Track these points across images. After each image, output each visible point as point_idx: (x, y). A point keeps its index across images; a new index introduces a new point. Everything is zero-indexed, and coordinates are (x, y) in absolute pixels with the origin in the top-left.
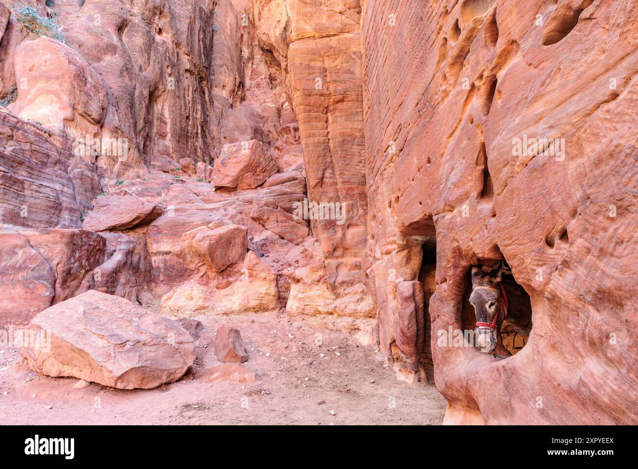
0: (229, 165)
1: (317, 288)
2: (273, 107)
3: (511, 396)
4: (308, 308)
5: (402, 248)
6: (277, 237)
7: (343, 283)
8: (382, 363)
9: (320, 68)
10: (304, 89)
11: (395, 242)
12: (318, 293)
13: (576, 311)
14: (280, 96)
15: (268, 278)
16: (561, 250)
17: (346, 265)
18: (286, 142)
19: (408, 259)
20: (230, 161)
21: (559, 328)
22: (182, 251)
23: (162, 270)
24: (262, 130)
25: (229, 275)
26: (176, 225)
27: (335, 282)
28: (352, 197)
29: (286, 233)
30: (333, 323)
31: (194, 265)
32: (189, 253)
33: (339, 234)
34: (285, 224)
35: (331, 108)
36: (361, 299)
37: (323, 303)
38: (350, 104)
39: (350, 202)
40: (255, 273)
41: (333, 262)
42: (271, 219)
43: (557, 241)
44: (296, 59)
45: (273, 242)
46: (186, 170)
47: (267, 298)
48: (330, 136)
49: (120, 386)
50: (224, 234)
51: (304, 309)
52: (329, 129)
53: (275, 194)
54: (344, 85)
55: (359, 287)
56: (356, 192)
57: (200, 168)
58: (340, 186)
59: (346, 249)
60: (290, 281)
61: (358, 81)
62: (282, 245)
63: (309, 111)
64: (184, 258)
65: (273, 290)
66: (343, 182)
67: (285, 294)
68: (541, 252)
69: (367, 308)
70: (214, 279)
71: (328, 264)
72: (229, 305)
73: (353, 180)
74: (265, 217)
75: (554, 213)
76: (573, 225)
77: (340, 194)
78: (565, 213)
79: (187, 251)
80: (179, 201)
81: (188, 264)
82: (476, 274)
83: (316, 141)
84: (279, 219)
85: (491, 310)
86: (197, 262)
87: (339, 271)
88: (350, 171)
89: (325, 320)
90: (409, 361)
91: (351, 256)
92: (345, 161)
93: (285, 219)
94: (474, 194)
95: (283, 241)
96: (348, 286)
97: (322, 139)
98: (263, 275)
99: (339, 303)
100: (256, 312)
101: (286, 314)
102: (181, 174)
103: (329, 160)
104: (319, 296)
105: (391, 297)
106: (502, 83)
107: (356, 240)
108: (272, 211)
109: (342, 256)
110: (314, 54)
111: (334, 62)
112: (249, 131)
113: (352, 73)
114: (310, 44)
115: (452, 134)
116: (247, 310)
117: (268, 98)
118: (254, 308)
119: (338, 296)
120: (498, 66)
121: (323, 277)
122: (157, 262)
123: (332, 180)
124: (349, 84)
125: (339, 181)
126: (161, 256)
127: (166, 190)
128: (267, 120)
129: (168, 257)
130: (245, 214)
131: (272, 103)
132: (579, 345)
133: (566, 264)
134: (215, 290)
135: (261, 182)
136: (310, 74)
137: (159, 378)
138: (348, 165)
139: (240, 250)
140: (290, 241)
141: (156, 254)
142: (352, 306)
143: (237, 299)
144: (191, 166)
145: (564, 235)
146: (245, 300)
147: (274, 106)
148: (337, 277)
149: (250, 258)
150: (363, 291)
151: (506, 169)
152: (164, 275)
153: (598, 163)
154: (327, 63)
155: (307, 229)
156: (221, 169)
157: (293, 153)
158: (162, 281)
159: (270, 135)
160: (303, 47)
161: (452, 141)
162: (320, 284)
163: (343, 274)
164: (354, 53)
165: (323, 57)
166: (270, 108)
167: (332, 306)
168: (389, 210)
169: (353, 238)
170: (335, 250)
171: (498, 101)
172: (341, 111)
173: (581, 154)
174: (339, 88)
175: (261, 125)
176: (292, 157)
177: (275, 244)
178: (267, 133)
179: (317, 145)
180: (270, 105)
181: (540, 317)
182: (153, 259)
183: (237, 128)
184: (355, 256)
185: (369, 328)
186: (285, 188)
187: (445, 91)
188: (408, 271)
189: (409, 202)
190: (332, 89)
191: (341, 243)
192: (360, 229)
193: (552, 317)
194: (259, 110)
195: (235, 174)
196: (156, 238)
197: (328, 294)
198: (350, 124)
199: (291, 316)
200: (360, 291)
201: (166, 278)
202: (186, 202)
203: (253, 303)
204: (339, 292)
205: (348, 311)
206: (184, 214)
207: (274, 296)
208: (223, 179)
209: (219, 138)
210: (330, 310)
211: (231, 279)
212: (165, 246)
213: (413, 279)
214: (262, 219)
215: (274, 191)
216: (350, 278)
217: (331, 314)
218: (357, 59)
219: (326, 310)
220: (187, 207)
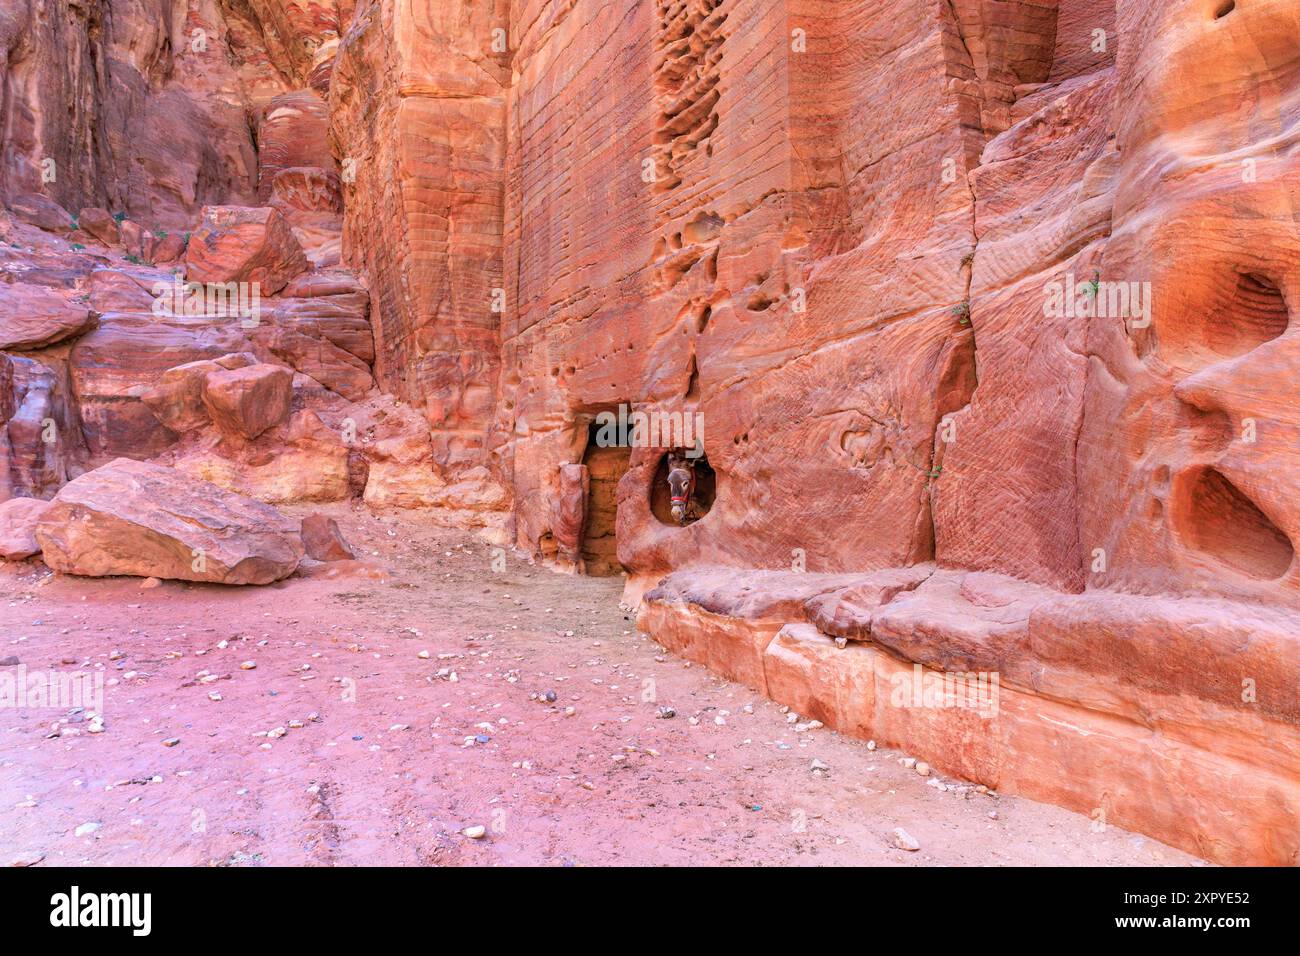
0: (223, 248)
1: (418, 469)
2: (235, 107)
3: (699, 544)
4: (401, 497)
5: (569, 426)
6: (319, 386)
7: (457, 464)
8: (525, 561)
9: (444, 147)
10: (420, 177)
11: (561, 419)
12: (419, 476)
13: (747, 483)
14: (253, 86)
15: (336, 453)
16: (742, 447)
17: (461, 440)
18: (294, 202)
19: (574, 439)
20: (224, 240)
21: (736, 495)
22: (163, 400)
23: (104, 428)
24: (215, 155)
25: (266, 445)
26: (129, 351)
27: (445, 463)
28: (475, 345)
29: (335, 381)
30: (445, 518)
31: (185, 425)
32: (178, 404)
33: (455, 396)
34: (334, 366)
35: (455, 209)
36: (484, 488)
37: (427, 491)
38: (482, 208)
39: (472, 351)
40: (315, 444)
41: (445, 435)
42: (310, 356)
43: (741, 441)
44: (410, 127)
45: (313, 394)
46: (96, 233)
47: (334, 482)
48: (450, 252)
49: (229, 580)
50: (264, 379)
51: (396, 499)
52: (449, 241)
53: (316, 313)
54: (476, 179)
55: (480, 471)
56: (481, 338)
57: (127, 233)
58: (459, 326)
59: (463, 418)
60: (367, 458)
61: (495, 175)
62: (328, 401)
63: (424, 211)
64: (167, 413)
65: (343, 472)
66: (464, 322)
67: (360, 479)
68: (731, 447)
69: (495, 499)
70: (241, 450)
71: (437, 437)
72: (275, 491)
73: (478, 321)
74: (299, 351)
75: (742, 423)
76: (752, 432)
77: (458, 338)
78: (748, 425)
79: (174, 400)
80: (122, 304)
81: (172, 423)
82: (674, 459)
83: (432, 257)
84: (324, 357)
85: (685, 488)
86: (191, 420)
87: (451, 447)
88: (473, 306)
89: (433, 514)
90: (570, 551)
91: (469, 428)
92: (469, 291)
93: (333, 357)
94: (681, 394)
95: (331, 394)
96: (463, 469)
97: (440, 255)
98: (328, 447)
99: (451, 490)
100: (318, 501)
101: (365, 506)
102: (85, 240)
103: (446, 287)
104: (421, 482)
105: (545, 483)
106: (716, 317)
107: (478, 406)
108: (312, 342)
109: (456, 428)
110: (437, 124)
111: (463, 139)
112: (194, 154)
113: (487, 160)
114: (432, 107)
115: (663, 333)
116: (304, 498)
117: (225, 85)
118: (315, 496)
119: (449, 482)
120: (714, 301)
121: (427, 455)
122: (91, 414)
123: (448, 317)
124: (483, 179)
125: (459, 319)
126: (99, 404)
127: (84, 277)
128: (223, 132)
129: (114, 406)
130: (259, 341)
131: (233, 96)
132: (746, 503)
133: (745, 455)
134: (246, 467)
135: (279, 287)
136: (429, 154)
137: (274, 572)
138: (472, 297)
139: (282, 405)
140: (343, 395)
141: (90, 399)
142: (474, 496)
143: (287, 482)
144: (110, 227)
145: (746, 438)
146: (300, 483)
147: (239, 104)
148: (449, 455)
149: (306, 420)
150: (485, 477)
151: (714, 386)
152: (109, 438)
153: (768, 400)
154: (454, 141)
155: (370, 378)
156: (205, 253)
157: (310, 227)
158: (105, 448)
159: (231, 165)
160: (420, 109)
161: (661, 340)
162: (422, 465)
163: (457, 453)
164: (492, 130)
165: (448, 129)
166: (230, 107)
167: (443, 496)
168: (554, 379)
169: (474, 403)
170: (447, 417)
171: (711, 329)
172: (468, 216)
173: (761, 392)
174: (469, 182)
175: (212, 141)
176: (308, 234)
177: (316, 397)
178: (224, 161)
179: (432, 263)
180: (230, 101)
181: (723, 490)
182: (84, 408)
183: (168, 143)
184: (475, 429)
185: (501, 523)
186: (333, 305)
187: (658, 288)
188: (573, 454)
189: (594, 380)
190: (458, 182)
191: (458, 409)
192: (484, 391)
193: (732, 489)
194: (207, 107)
195: (236, 267)
196: (92, 371)
197: (434, 478)
198: (479, 239)
199: (375, 508)
200: (482, 475)
201: (112, 443)
202: (139, 308)
203: (315, 489)
204: (451, 476)
205: (467, 501)
206: (142, 330)
207: (344, 479)
208: (210, 273)
209: (126, 159)
210: (439, 500)
211: (272, 451)
212: (109, 386)
213: (577, 463)
214: (293, 355)
215: (313, 308)
216: (468, 458)
217: (440, 505)
218: (495, 140)
219: (432, 501)
220: (142, 318)
